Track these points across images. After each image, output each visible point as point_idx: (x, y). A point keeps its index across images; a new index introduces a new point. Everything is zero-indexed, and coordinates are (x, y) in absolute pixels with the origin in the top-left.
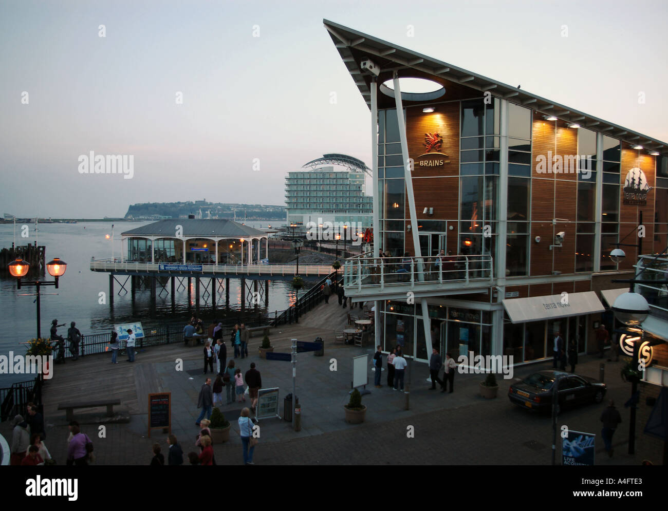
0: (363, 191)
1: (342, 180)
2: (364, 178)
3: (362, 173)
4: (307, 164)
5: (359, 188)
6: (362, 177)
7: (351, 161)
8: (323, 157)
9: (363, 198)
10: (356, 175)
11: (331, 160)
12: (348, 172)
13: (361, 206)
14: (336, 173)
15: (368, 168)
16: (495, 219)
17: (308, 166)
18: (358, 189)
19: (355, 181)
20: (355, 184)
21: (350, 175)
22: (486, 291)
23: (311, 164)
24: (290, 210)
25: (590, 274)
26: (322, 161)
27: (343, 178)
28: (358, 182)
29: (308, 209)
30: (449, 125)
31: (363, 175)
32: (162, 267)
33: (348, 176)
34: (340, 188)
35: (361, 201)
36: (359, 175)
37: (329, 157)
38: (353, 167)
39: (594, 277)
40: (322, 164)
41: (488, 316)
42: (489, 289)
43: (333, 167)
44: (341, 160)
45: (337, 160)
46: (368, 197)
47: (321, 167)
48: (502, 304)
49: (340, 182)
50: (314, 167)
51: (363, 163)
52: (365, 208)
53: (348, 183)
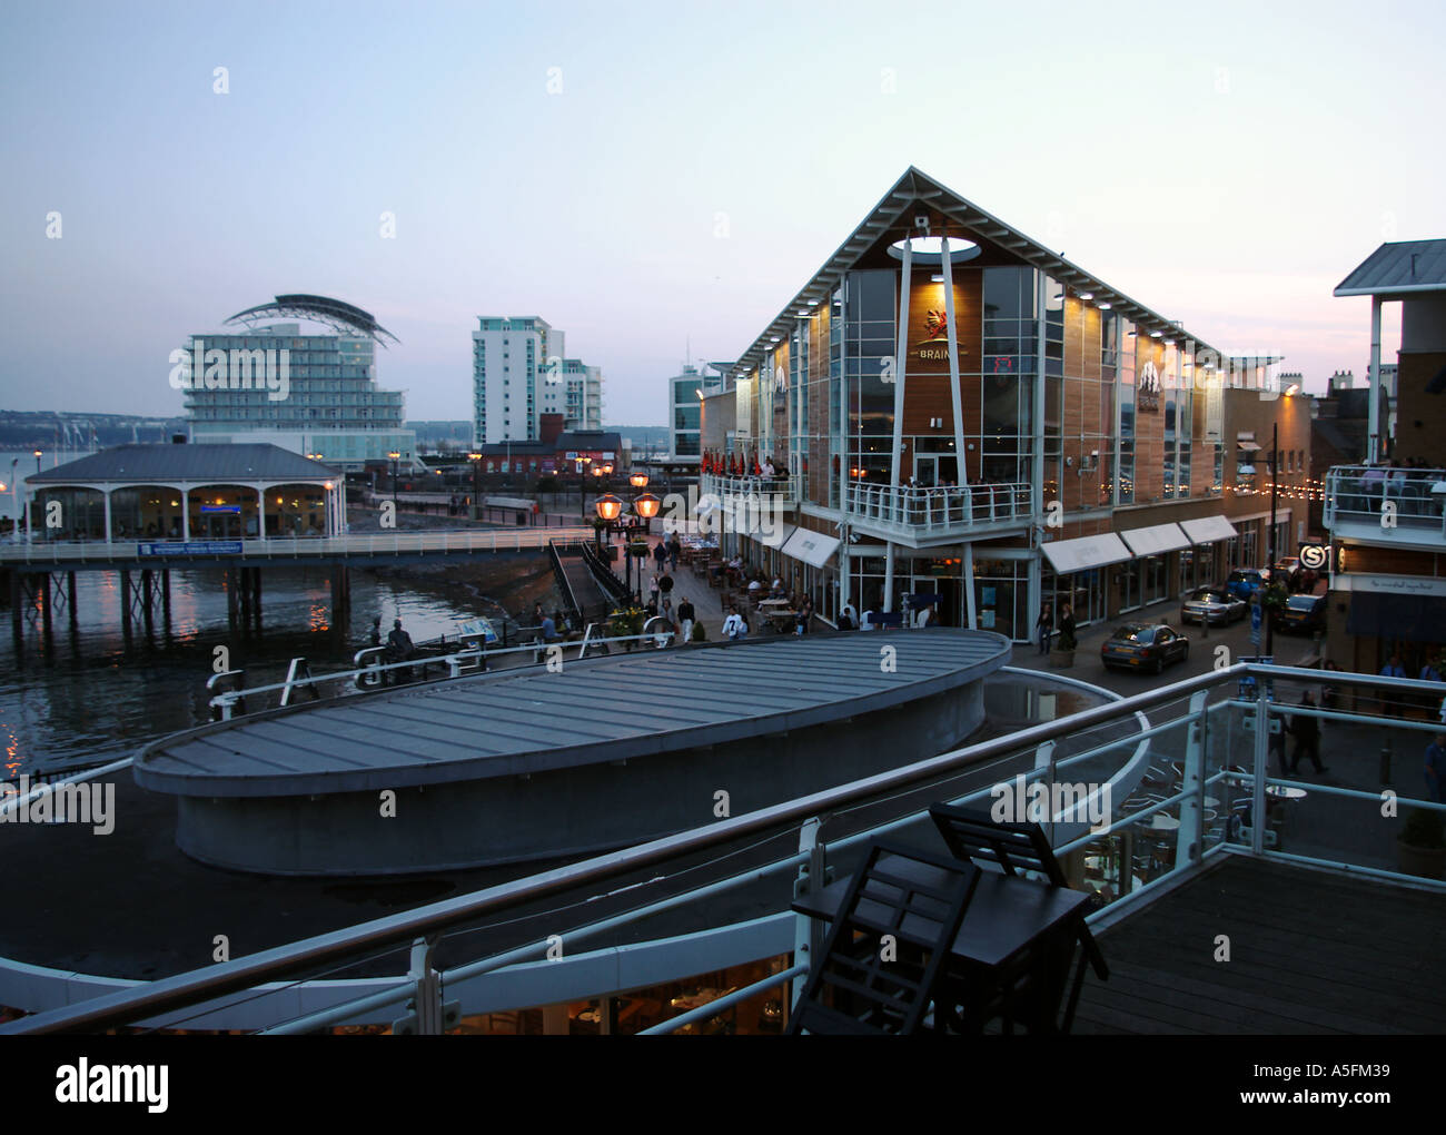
0: (372, 381)
1: (322, 355)
2: (372, 351)
3: (367, 340)
4: (235, 317)
5: (364, 372)
6: (368, 348)
7: (340, 313)
8: (274, 301)
9: (374, 394)
10: (354, 344)
11: (293, 308)
12: (336, 338)
13: (370, 412)
14: (309, 339)
15: (381, 330)
16: (1031, 434)
17: (237, 320)
18: (361, 375)
19: (354, 358)
20: (354, 363)
21: (342, 343)
22: (1024, 533)
23: (244, 317)
24: (197, 424)
25: (1110, 509)
26: (270, 311)
27: (325, 351)
28: (358, 360)
29: (242, 421)
30: (966, 302)
31: (371, 344)
32: (147, 549)
33: (338, 347)
34: (321, 372)
35: (369, 402)
36: (361, 344)
37: (288, 302)
38: (342, 325)
39: (1116, 513)
40: (271, 316)
41: (1023, 566)
42: (1028, 529)
43: (297, 326)
44: (313, 308)
45: (307, 308)
46: (384, 393)
47: (268, 325)
48: (1040, 550)
49: (320, 358)
50: (252, 323)
51: (371, 318)
52: (380, 417)
53: (339, 362)
